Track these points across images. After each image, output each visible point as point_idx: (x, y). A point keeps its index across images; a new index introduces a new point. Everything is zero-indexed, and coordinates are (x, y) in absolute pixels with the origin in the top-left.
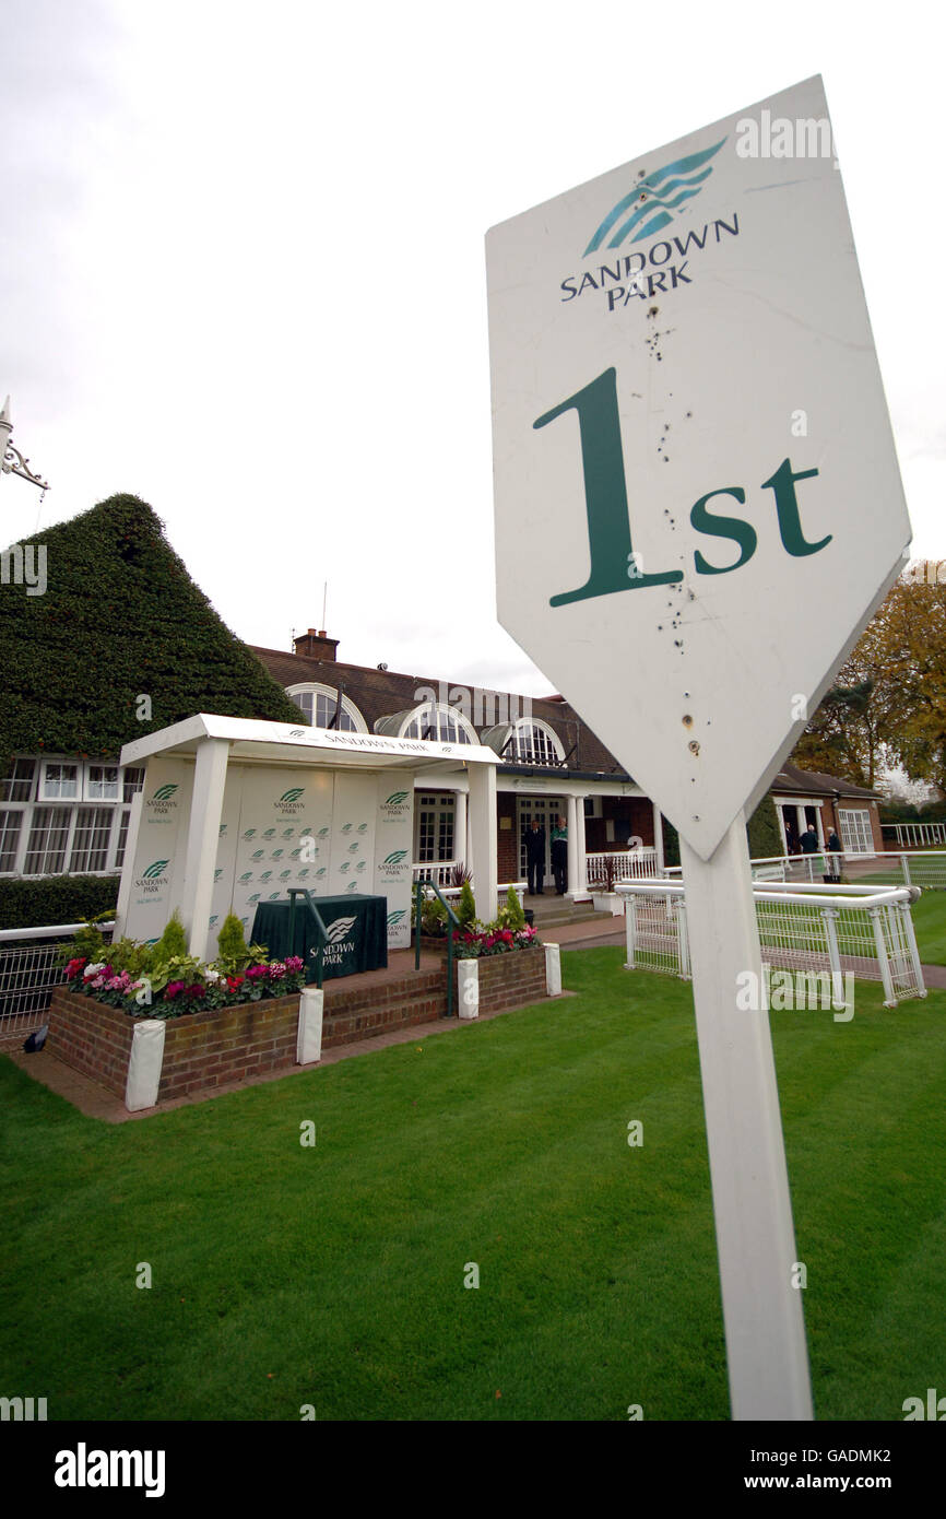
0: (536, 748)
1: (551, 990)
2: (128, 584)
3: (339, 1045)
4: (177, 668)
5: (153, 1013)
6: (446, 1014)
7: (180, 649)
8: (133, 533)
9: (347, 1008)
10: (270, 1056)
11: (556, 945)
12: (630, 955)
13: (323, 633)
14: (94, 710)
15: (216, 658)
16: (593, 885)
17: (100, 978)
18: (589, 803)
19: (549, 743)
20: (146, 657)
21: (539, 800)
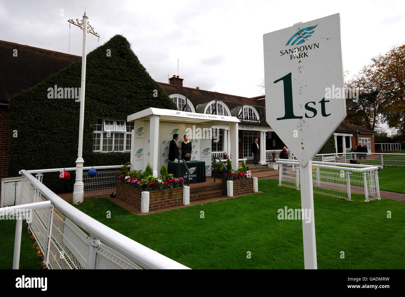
0: (250, 115)
1: (255, 191)
2: (122, 65)
3: (194, 201)
4: (138, 91)
5: (146, 189)
6: (224, 195)
7: (139, 85)
8: (122, 48)
9: (195, 192)
10: (176, 203)
11: (257, 178)
12: (280, 182)
13: (178, 76)
14: (116, 104)
15: (149, 88)
16: (268, 160)
17: (130, 180)
18: (267, 133)
19: (254, 114)
20: (129, 88)
21: (250, 132)
